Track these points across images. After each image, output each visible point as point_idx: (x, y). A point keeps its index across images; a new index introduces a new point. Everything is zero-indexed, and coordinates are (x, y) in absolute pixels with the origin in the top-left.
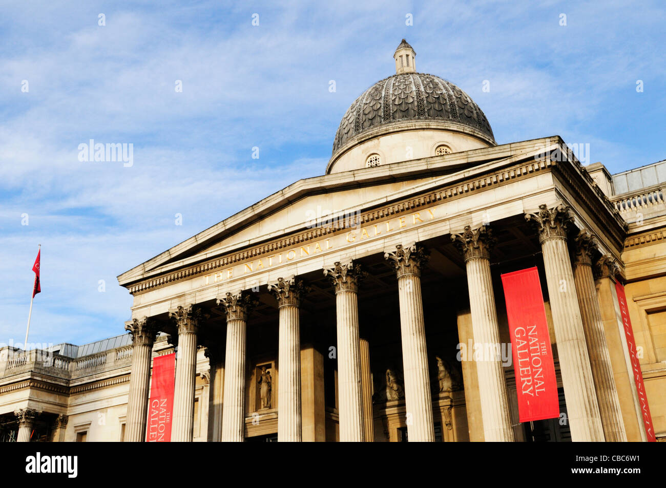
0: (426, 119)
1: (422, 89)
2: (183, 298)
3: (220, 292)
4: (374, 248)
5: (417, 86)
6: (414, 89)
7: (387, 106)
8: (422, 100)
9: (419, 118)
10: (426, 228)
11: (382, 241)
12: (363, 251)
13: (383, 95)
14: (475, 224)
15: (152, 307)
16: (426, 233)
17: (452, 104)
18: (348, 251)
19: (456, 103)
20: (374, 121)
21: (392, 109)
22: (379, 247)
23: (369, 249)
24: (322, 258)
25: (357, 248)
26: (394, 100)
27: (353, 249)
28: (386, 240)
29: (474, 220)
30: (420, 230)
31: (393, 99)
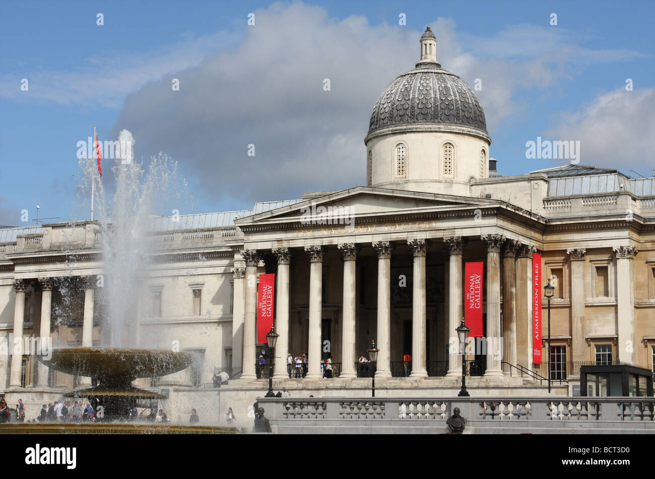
0: (439, 122)
1: (438, 96)
2: (280, 242)
3: (306, 243)
4: (402, 237)
5: (435, 92)
6: (433, 96)
7: (413, 107)
8: (437, 106)
9: (434, 122)
10: (431, 232)
11: (406, 234)
12: (395, 237)
13: (411, 98)
14: (456, 236)
15: (259, 243)
16: (431, 235)
17: (458, 109)
18: (387, 235)
19: (460, 108)
20: (403, 117)
21: (417, 111)
22: (404, 236)
23: (399, 237)
24: (371, 236)
25: (392, 234)
26: (418, 104)
27: (390, 235)
28: (409, 234)
29: (456, 233)
30: (428, 232)
31: (418, 102)
